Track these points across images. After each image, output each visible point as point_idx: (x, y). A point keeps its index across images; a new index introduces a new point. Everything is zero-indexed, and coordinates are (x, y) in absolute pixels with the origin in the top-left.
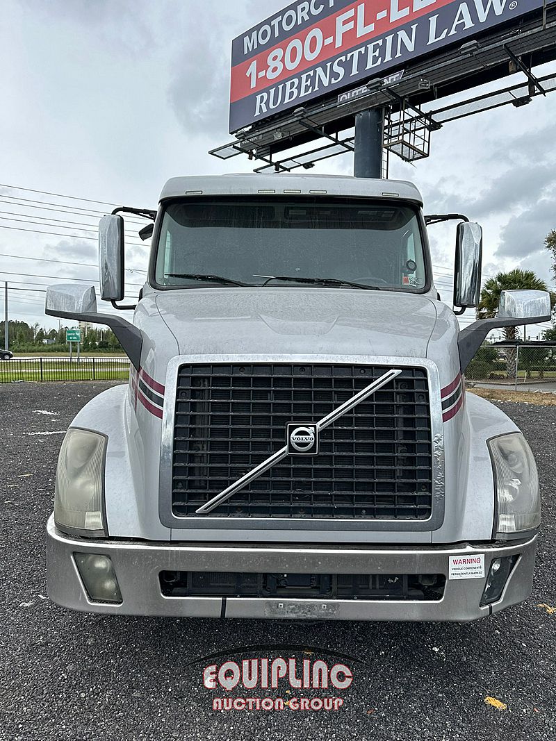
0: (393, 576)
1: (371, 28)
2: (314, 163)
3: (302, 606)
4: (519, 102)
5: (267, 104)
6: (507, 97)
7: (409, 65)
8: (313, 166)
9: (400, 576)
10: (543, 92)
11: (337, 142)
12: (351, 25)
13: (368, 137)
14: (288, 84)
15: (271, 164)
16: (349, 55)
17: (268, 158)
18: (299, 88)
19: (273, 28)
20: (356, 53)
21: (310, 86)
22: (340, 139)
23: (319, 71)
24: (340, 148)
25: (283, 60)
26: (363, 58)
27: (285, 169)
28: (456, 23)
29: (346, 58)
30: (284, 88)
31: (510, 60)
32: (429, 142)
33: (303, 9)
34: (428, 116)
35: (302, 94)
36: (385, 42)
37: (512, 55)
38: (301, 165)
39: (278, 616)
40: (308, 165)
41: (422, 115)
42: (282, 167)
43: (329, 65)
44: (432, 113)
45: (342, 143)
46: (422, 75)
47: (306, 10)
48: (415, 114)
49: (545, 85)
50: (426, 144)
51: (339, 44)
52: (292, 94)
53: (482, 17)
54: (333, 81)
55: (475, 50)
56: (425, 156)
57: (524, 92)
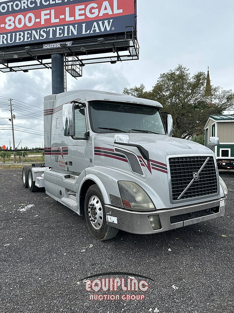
0: (207, 209)
1: (57, 20)
2: (28, 70)
3: (197, 220)
4: (113, 62)
5: (7, 40)
6: (109, 60)
7: (75, 40)
8: (28, 71)
9: (209, 209)
10: (121, 60)
11: (41, 64)
12: (48, 17)
13: (58, 65)
14: (18, 34)
15: (8, 67)
16: (48, 29)
17: (6, 64)
18: (24, 36)
19: (8, 6)
20: (51, 29)
21: (29, 38)
22: (43, 63)
23: (34, 32)
24: (43, 66)
25: (14, 22)
26: (54, 32)
27: (14, 71)
28: (93, 29)
29: (47, 30)
30: (16, 35)
31: (113, 48)
32: (82, 71)
33: (24, 3)
34: (81, 61)
35: (26, 40)
36: (64, 28)
37: (114, 46)
38: (22, 70)
39: (193, 223)
40: (26, 71)
41: (79, 60)
42: (13, 70)
43: (38, 30)
44: (82, 60)
45: (44, 64)
46: (82, 46)
47: (26, 3)
48: (77, 59)
49: (122, 58)
50: (81, 72)
51: (43, 22)
52: (20, 39)
53: (103, 30)
54: (41, 38)
55: (103, 42)
56: (80, 76)
57: (116, 59)
